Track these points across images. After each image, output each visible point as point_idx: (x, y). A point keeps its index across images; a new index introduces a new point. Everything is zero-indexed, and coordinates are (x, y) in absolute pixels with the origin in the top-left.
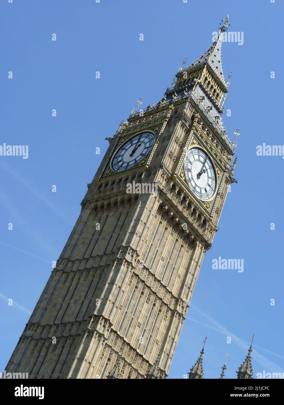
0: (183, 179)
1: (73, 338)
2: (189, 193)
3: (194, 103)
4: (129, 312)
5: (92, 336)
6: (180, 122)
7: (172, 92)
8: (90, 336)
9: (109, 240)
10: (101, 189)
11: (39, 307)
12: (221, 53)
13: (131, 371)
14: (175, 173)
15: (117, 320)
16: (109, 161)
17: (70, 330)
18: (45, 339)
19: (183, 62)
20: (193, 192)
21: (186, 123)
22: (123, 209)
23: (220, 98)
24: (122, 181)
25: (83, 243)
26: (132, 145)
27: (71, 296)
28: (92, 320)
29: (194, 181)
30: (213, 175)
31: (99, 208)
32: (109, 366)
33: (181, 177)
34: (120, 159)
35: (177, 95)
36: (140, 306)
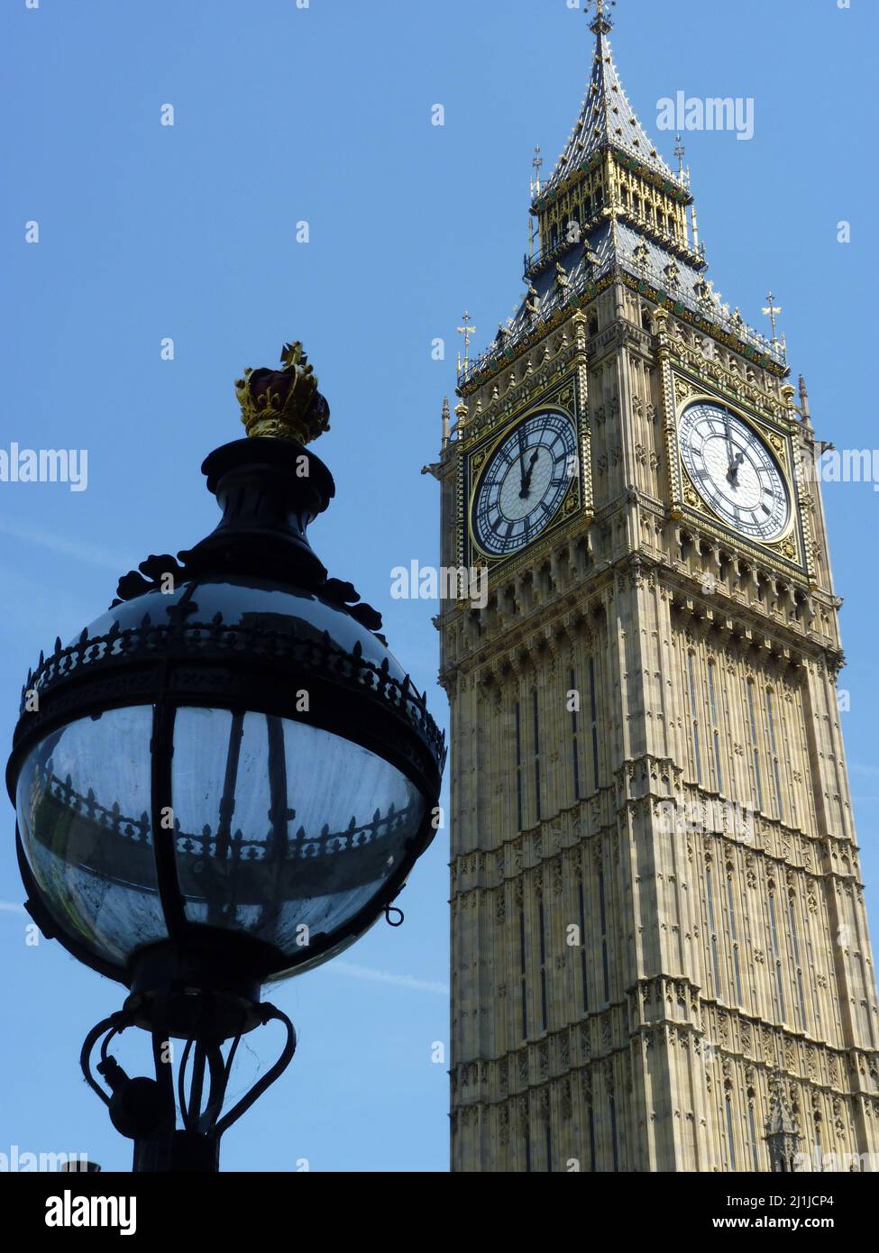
0: (699, 507)
1: (604, 1064)
2: (729, 538)
3: (634, 278)
4: (719, 933)
5: (663, 1042)
6: (624, 350)
7: (543, 265)
8: (658, 1044)
9: (572, 757)
10: (480, 620)
11: (462, 1014)
12: (626, 95)
13: (793, 1089)
14: (675, 500)
15: (701, 968)
16: (465, 533)
17: (585, 1045)
18: (525, 1095)
19: (534, 165)
20: (736, 530)
21: (639, 346)
22: (569, 655)
23: (681, 226)
24: (535, 577)
25: (500, 789)
26: (511, 465)
27: (539, 948)
28: (642, 998)
29: (727, 499)
30: (765, 458)
31: (498, 676)
32: (735, 1103)
33: (693, 504)
34: (493, 516)
35: (564, 270)
36: (737, 905)
